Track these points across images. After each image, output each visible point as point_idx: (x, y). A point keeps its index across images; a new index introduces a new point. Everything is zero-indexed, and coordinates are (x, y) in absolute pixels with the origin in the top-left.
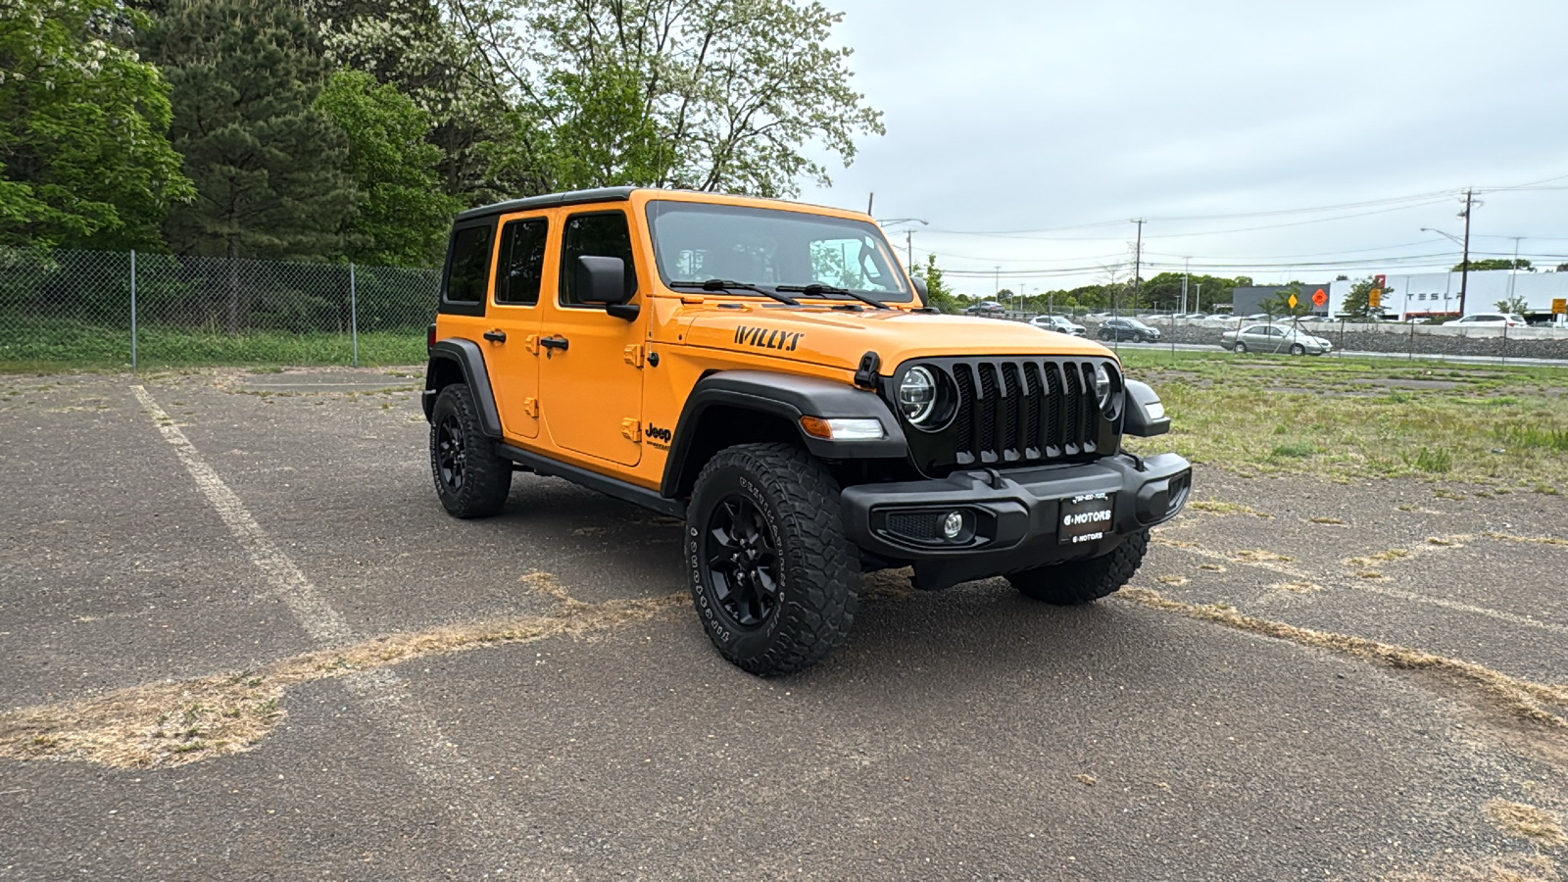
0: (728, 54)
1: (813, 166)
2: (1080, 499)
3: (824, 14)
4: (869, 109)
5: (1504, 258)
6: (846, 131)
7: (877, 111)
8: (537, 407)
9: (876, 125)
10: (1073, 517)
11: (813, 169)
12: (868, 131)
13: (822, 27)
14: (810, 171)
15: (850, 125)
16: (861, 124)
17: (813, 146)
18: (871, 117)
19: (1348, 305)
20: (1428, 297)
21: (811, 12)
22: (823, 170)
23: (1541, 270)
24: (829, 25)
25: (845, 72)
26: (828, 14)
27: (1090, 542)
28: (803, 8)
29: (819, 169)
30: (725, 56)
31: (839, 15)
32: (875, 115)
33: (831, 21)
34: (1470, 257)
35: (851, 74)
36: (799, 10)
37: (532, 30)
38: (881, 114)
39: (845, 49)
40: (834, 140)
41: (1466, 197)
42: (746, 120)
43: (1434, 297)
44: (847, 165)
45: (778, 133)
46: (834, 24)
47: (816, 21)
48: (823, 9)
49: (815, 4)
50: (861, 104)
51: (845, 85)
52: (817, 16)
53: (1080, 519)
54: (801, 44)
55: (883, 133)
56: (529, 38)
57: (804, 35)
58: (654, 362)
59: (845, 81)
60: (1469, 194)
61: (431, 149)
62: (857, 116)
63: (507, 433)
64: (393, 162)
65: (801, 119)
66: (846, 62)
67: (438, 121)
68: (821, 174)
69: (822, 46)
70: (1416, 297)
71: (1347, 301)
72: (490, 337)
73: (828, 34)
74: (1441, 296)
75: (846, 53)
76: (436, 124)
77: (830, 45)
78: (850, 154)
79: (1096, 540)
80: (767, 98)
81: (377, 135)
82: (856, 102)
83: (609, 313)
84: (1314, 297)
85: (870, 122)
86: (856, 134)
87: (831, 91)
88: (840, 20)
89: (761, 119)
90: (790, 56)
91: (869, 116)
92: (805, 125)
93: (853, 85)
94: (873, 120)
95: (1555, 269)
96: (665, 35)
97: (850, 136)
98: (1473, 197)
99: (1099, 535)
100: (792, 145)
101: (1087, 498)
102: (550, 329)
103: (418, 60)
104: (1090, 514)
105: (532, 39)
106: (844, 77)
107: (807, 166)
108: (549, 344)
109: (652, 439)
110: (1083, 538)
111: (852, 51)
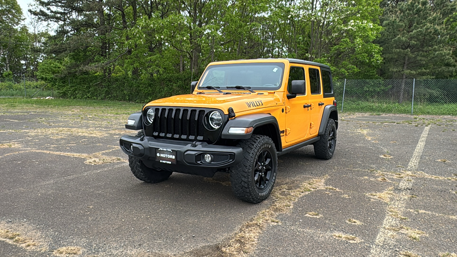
2: (162, 149)
10: (160, 154)
27: (166, 163)
53: (162, 155)
79: (169, 164)
99: (170, 163)
101: (164, 149)
104: (166, 155)
110: (163, 162)
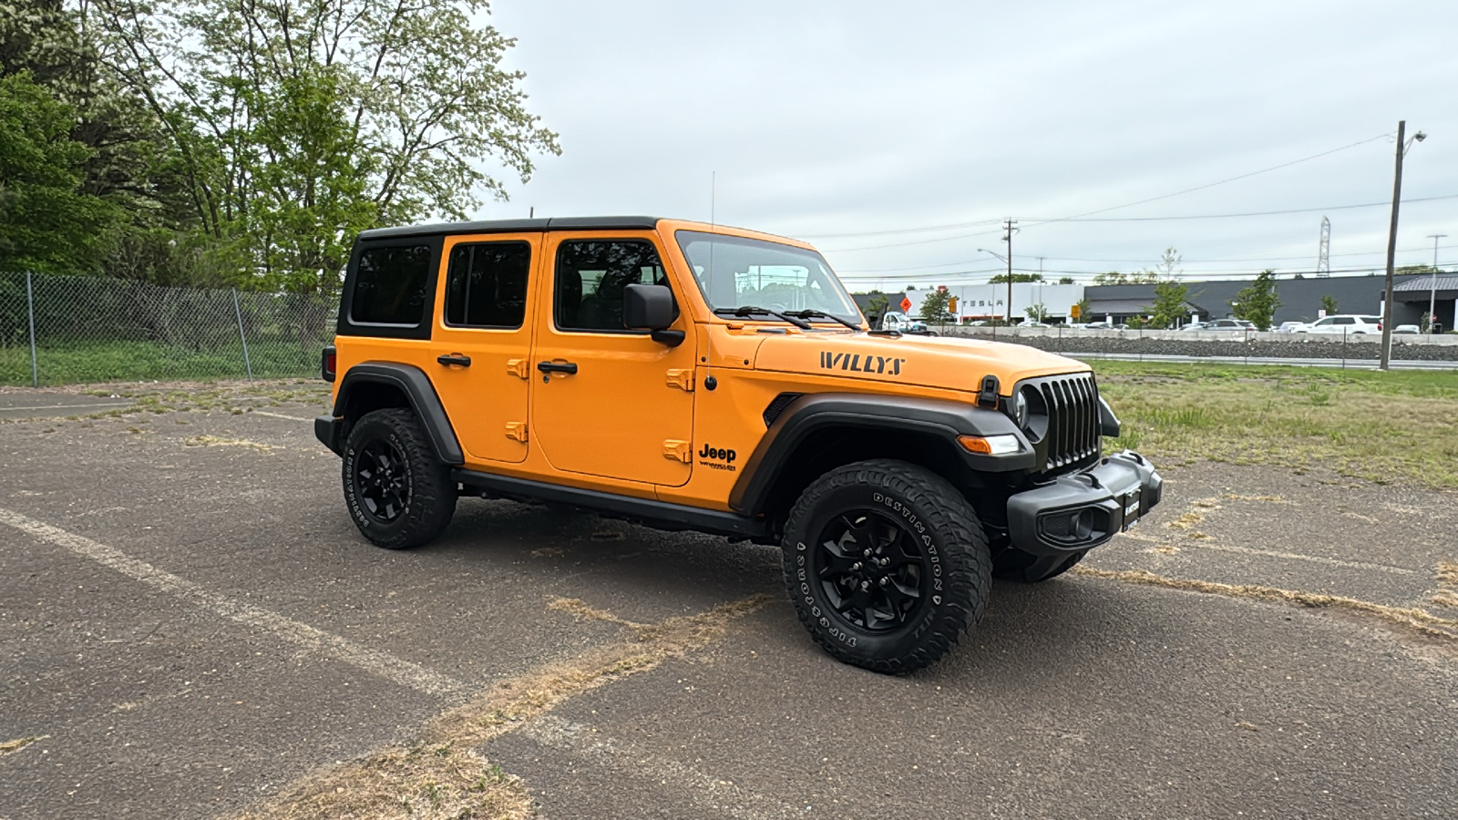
0: (398, 68)
1: (491, 181)
2: (1131, 493)
3: (497, 38)
4: (546, 130)
5: (1025, 273)
6: (523, 150)
7: (554, 133)
8: (527, 432)
9: (552, 146)
10: (1129, 508)
11: (491, 184)
12: (544, 151)
13: (496, 50)
14: (487, 185)
15: (527, 144)
16: (537, 144)
17: (491, 162)
18: (548, 138)
19: (925, 310)
20: (977, 304)
21: (484, 35)
22: (500, 185)
23: (1050, 283)
24: (503, 49)
25: (519, 94)
26: (501, 38)
28: (477, 32)
29: (496, 184)
30: (394, 70)
31: (511, 40)
32: (552, 136)
33: (504, 45)
34: (1013, 272)
35: (525, 97)
36: (473, 32)
37: (179, 27)
38: (557, 135)
39: (518, 73)
40: (510, 156)
41: (1007, 225)
42: (421, 135)
43: (982, 303)
44: (525, 181)
45: (455, 150)
46: (508, 48)
47: (490, 44)
48: (497, 34)
49: (489, 28)
50: (538, 125)
51: (518, 106)
52: (490, 39)
54: (474, 65)
55: (559, 153)
56: (174, 35)
57: (477, 55)
58: (711, 385)
59: (519, 102)
60: (1010, 223)
61: (78, 147)
62: (534, 136)
63: (469, 458)
64: (32, 158)
65: (480, 136)
66: (518, 85)
67: (83, 118)
68: (498, 189)
69: (498, 68)
70: (968, 304)
71: (924, 308)
72: (445, 362)
73: (500, 58)
74: (986, 303)
75: (518, 75)
76: (80, 120)
77: (504, 66)
78: (528, 171)
80: (440, 114)
81: (13, 129)
82: (533, 123)
83: (654, 338)
84: (902, 304)
85: (546, 142)
86: (533, 152)
87: (504, 112)
88: (513, 45)
89: (437, 134)
90: (464, 76)
91: (546, 137)
92: (485, 141)
93: (526, 106)
94: (551, 140)
95: (1058, 282)
96: (335, 45)
97: (527, 155)
98: (1012, 225)
100: (468, 160)
101: (1133, 491)
102: (549, 353)
103: (50, 50)
105: (178, 37)
106: (518, 98)
107: (484, 181)
108: (546, 369)
109: (708, 460)
111: (525, 75)
